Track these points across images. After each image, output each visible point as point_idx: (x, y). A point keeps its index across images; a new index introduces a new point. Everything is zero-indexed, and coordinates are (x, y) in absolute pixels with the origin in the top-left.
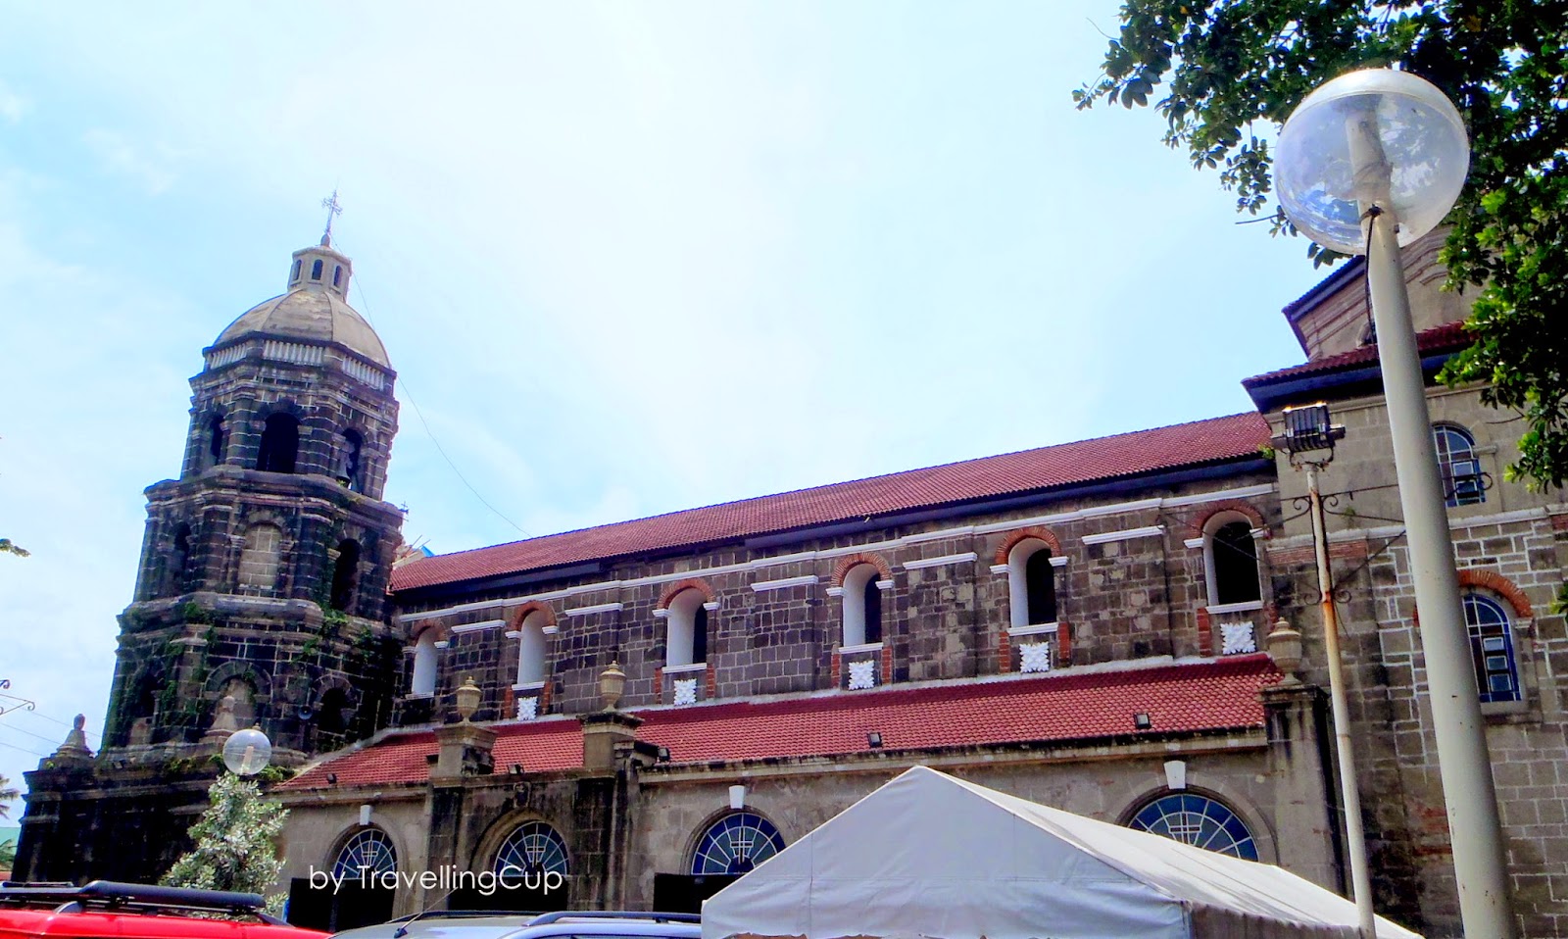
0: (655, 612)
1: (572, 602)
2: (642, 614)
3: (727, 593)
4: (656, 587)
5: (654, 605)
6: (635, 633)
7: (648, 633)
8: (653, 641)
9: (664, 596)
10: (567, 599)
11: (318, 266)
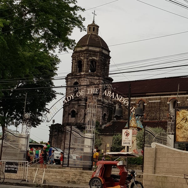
0: (167, 103)
1: (150, 99)
2: (164, 103)
3: (182, 100)
4: (167, 98)
5: (167, 101)
6: (163, 106)
7: (166, 106)
8: (167, 108)
9: (169, 100)
10: (149, 99)
11: (94, 28)
